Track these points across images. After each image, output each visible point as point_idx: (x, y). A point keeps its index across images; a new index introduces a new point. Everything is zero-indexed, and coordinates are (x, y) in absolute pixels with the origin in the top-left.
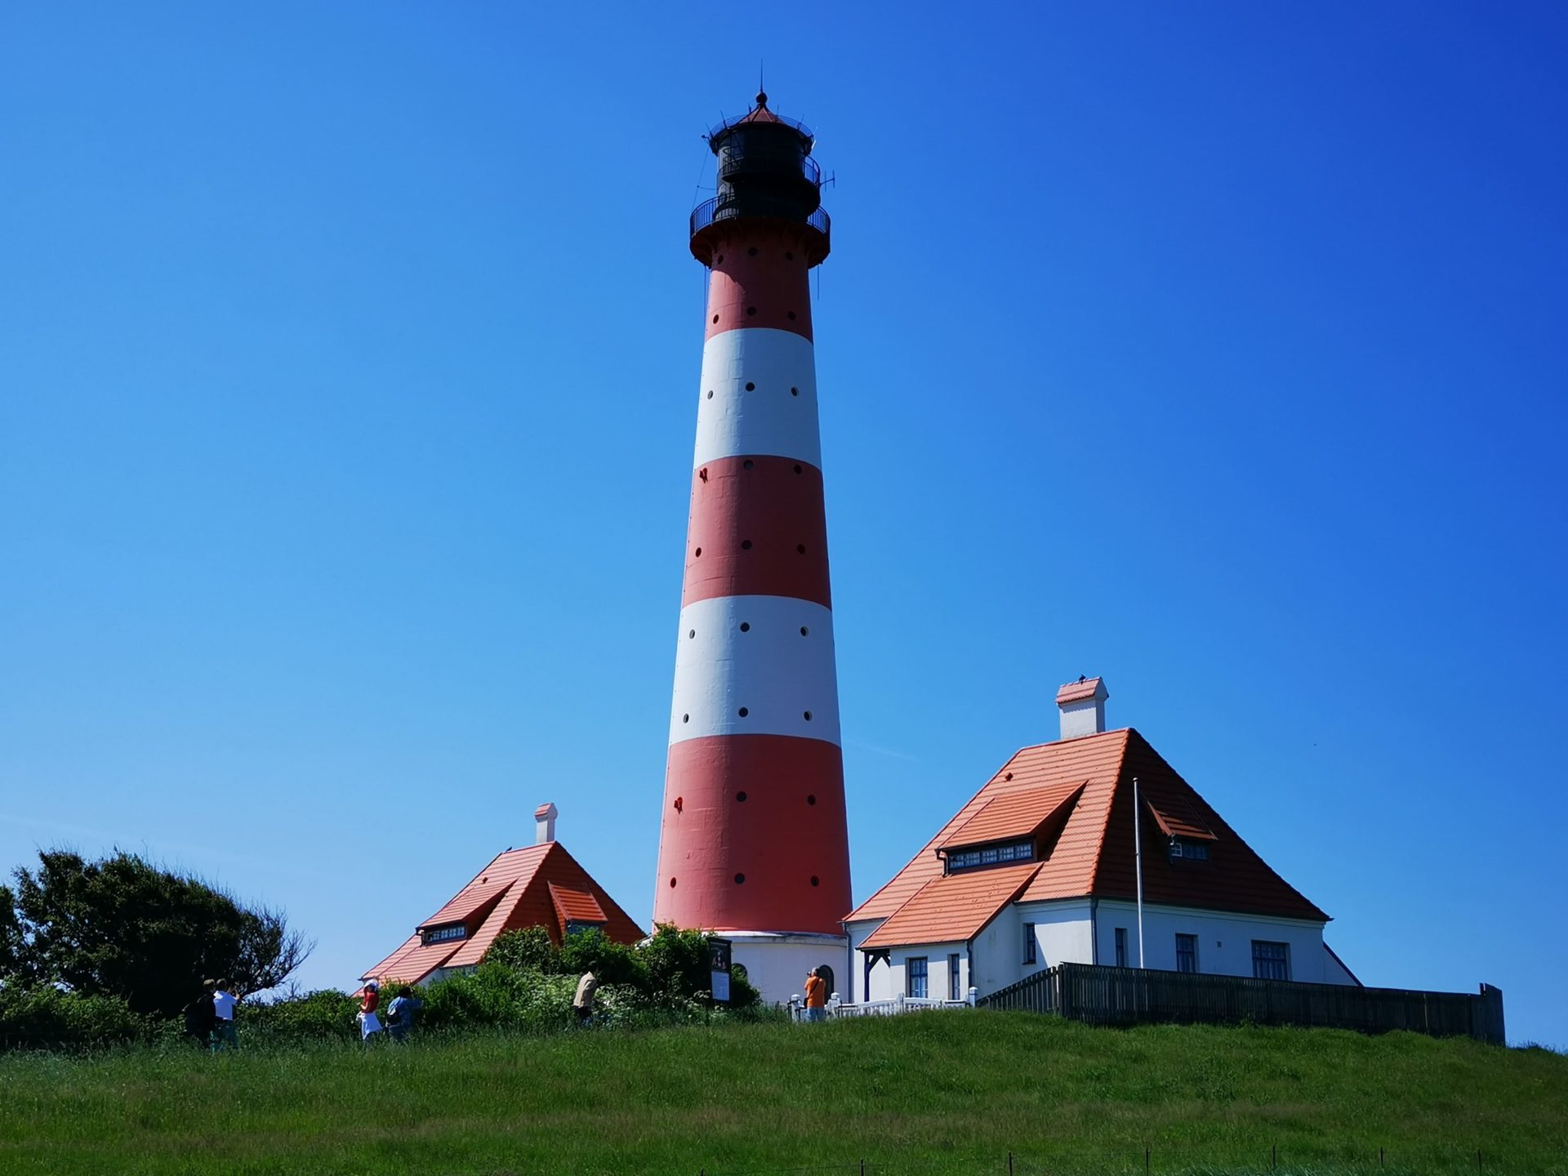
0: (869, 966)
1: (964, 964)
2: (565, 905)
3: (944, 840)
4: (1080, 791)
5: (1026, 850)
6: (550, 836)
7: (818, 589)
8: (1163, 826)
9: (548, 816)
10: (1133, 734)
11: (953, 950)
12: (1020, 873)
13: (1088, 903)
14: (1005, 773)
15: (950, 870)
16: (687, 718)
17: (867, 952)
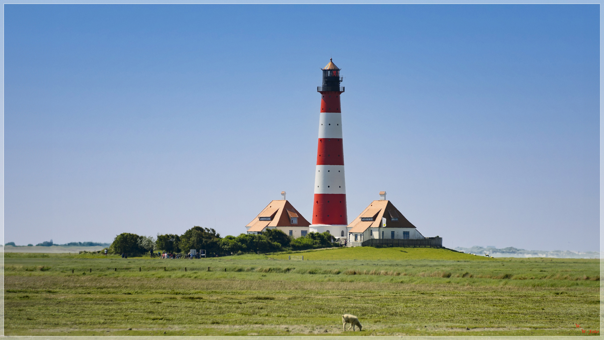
0: (350, 235)
1: (362, 236)
2: (290, 214)
3: (361, 216)
4: (380, 210)
5: (372, 219)
6: (285, 199)
7: (341, 162)
8: (391, 216)
9: (284, 194)
10: (389, 201)
11: (361, 234)
12: (371, 222)
13: (378, 228)
14: (371, 205)
15: (362, 221)
16: (318, 187)
17: (349, 233)
